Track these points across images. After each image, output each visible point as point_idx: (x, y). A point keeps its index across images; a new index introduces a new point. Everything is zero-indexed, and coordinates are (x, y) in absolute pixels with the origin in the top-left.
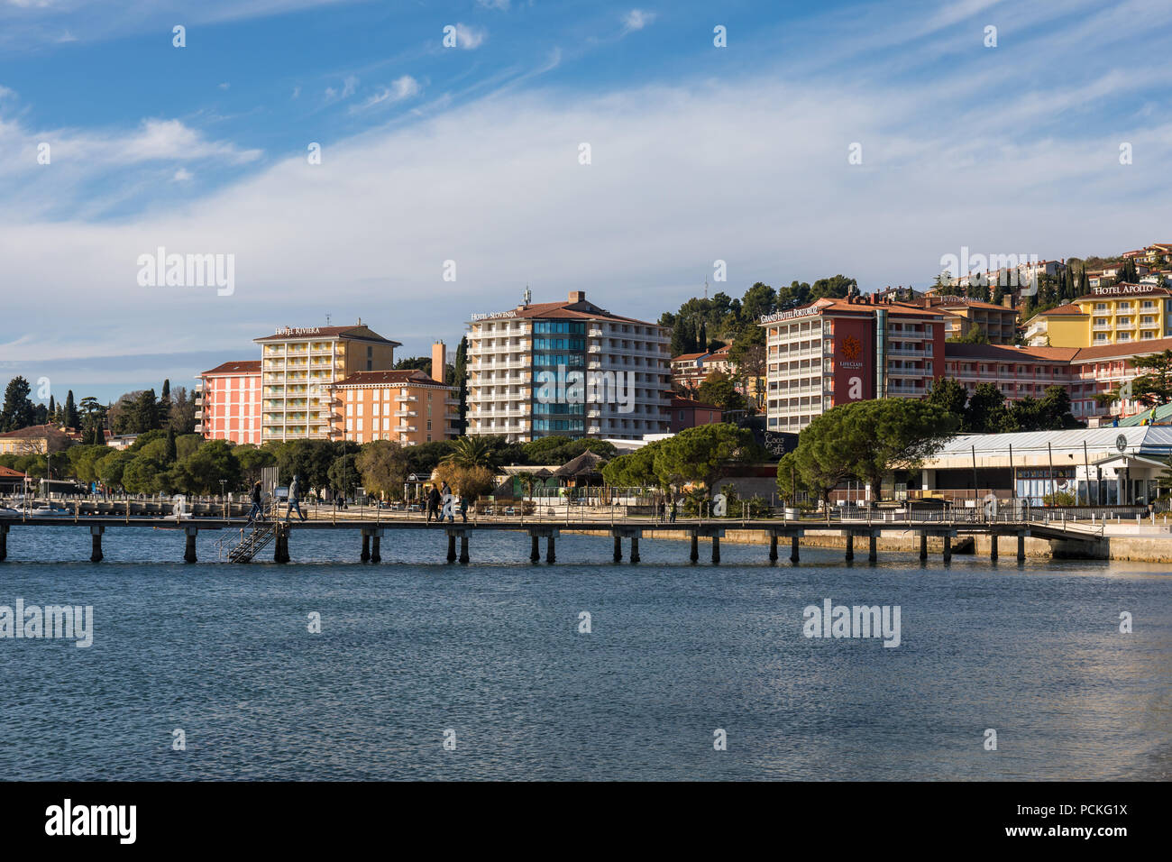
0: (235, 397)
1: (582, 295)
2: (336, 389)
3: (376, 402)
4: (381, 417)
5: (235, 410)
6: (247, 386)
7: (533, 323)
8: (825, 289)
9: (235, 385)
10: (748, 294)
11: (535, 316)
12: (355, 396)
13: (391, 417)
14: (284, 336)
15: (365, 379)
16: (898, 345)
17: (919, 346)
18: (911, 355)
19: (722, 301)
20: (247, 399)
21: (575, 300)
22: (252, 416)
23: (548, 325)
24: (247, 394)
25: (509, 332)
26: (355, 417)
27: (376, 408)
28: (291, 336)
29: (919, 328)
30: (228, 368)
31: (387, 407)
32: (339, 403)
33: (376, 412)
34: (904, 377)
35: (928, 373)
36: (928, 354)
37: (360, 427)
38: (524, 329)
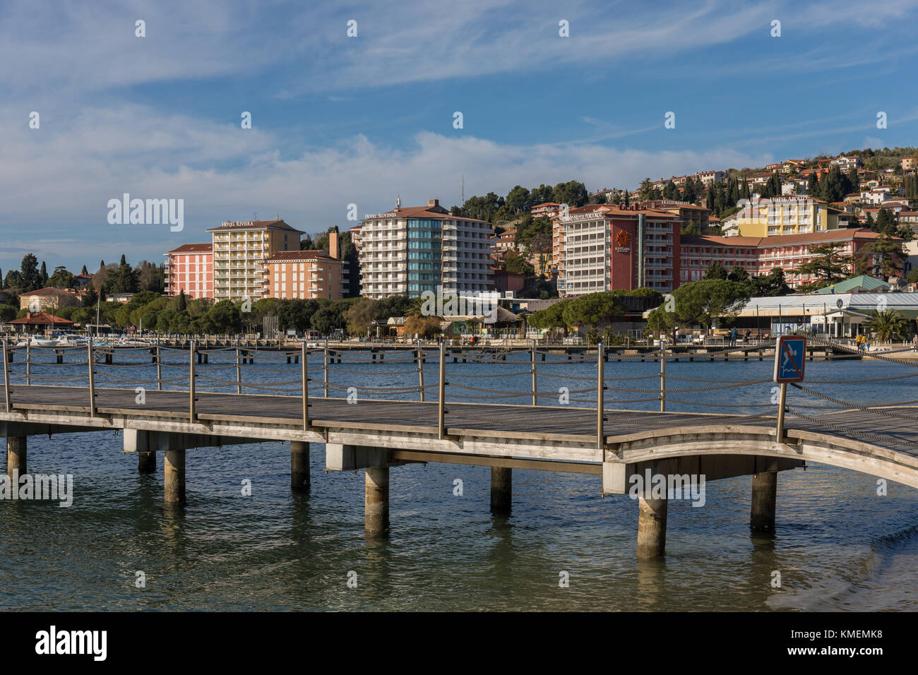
0: (192, 268)
1: (437, 202)
2: (266, 263)
3: (295, 272)
4: (298, 282)
5: (192, 277)
6: (201, 260)
7: (407, 220)
8: (564, 190)
9: (192, 260)
10: (510, 193)
11: (407, 216)
12: (280, 268)
13: (305, 282)
14: (228, 228)
15: (286, 257)
16: (651, 237)
17: (664, 237)
18: (659, 243)
19: (492, 198)
20: (201, 269)
21: (433, 205)
22: (205, 280)
23: (417, 222)
24: (201, 266)
25: (390, 226)
26: (280, 282)
27: (295, 275)
28: (232, 228)
29: (664, 225)
30: (185, 248)
31: (302, 275)
32: (267, 272)
33: (295, 278)
34: (655, 257)
35: (669, 254)
36: (670, 242)
37: (284, 288)
38: (400, 225)
